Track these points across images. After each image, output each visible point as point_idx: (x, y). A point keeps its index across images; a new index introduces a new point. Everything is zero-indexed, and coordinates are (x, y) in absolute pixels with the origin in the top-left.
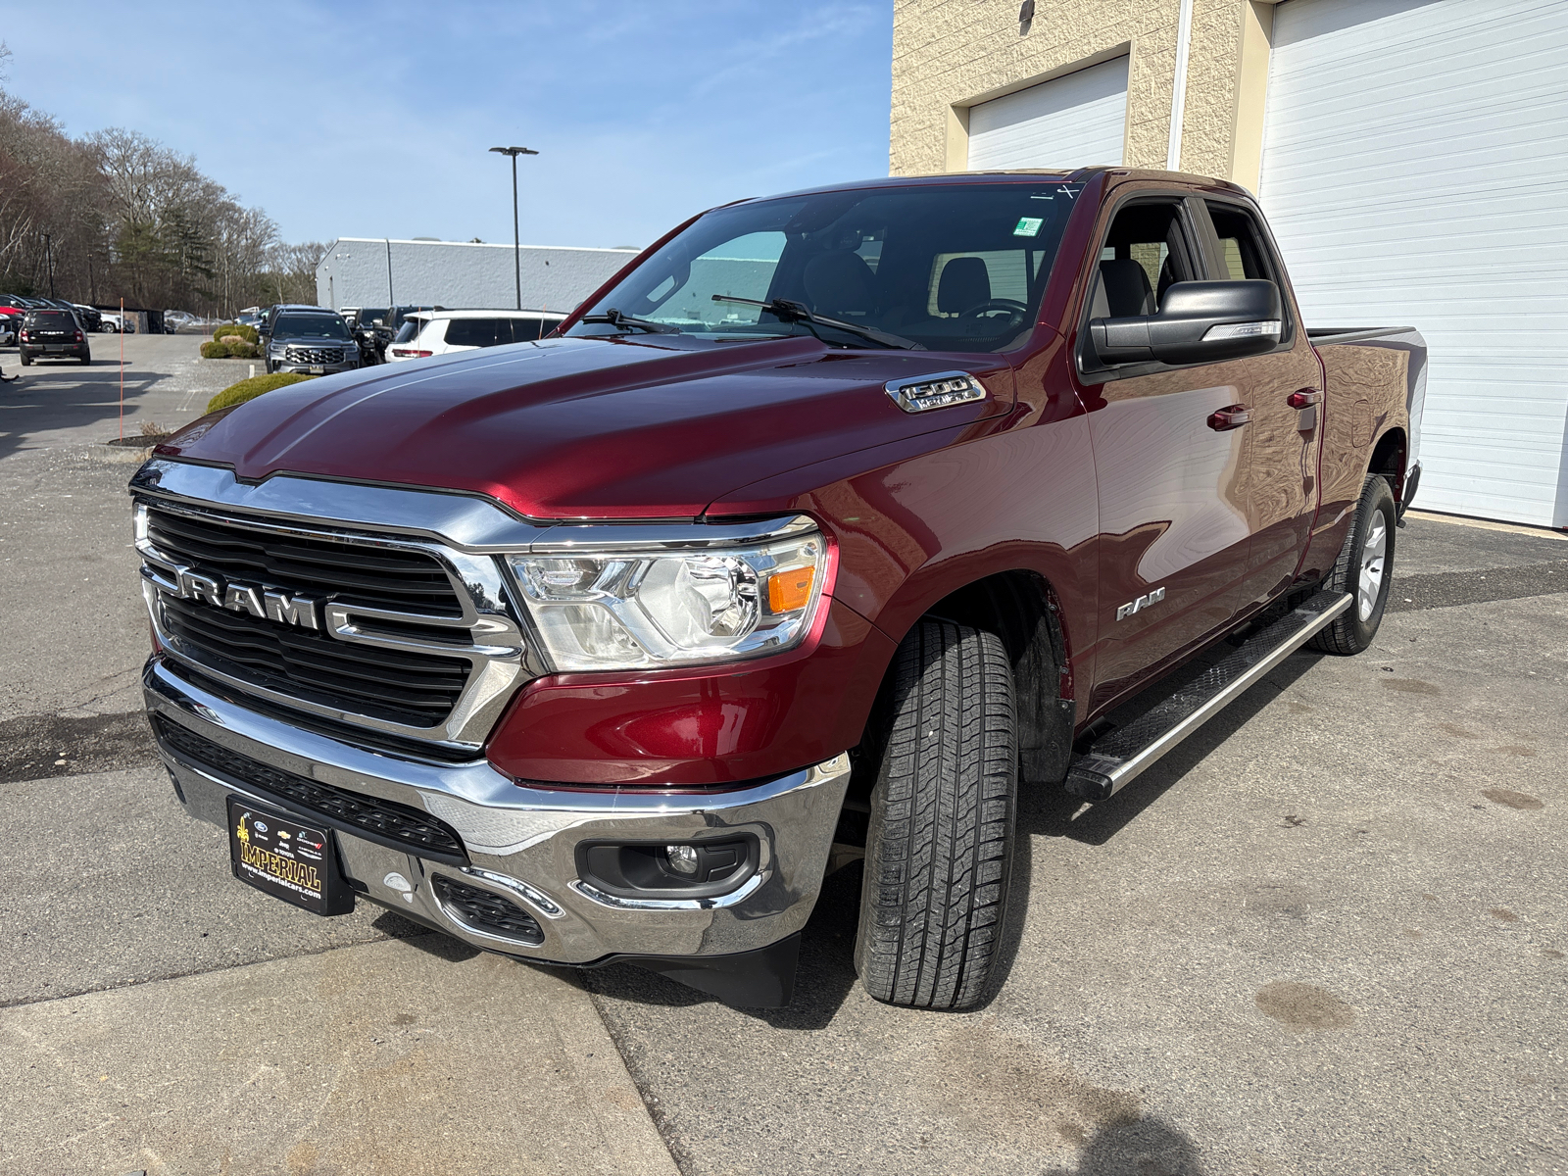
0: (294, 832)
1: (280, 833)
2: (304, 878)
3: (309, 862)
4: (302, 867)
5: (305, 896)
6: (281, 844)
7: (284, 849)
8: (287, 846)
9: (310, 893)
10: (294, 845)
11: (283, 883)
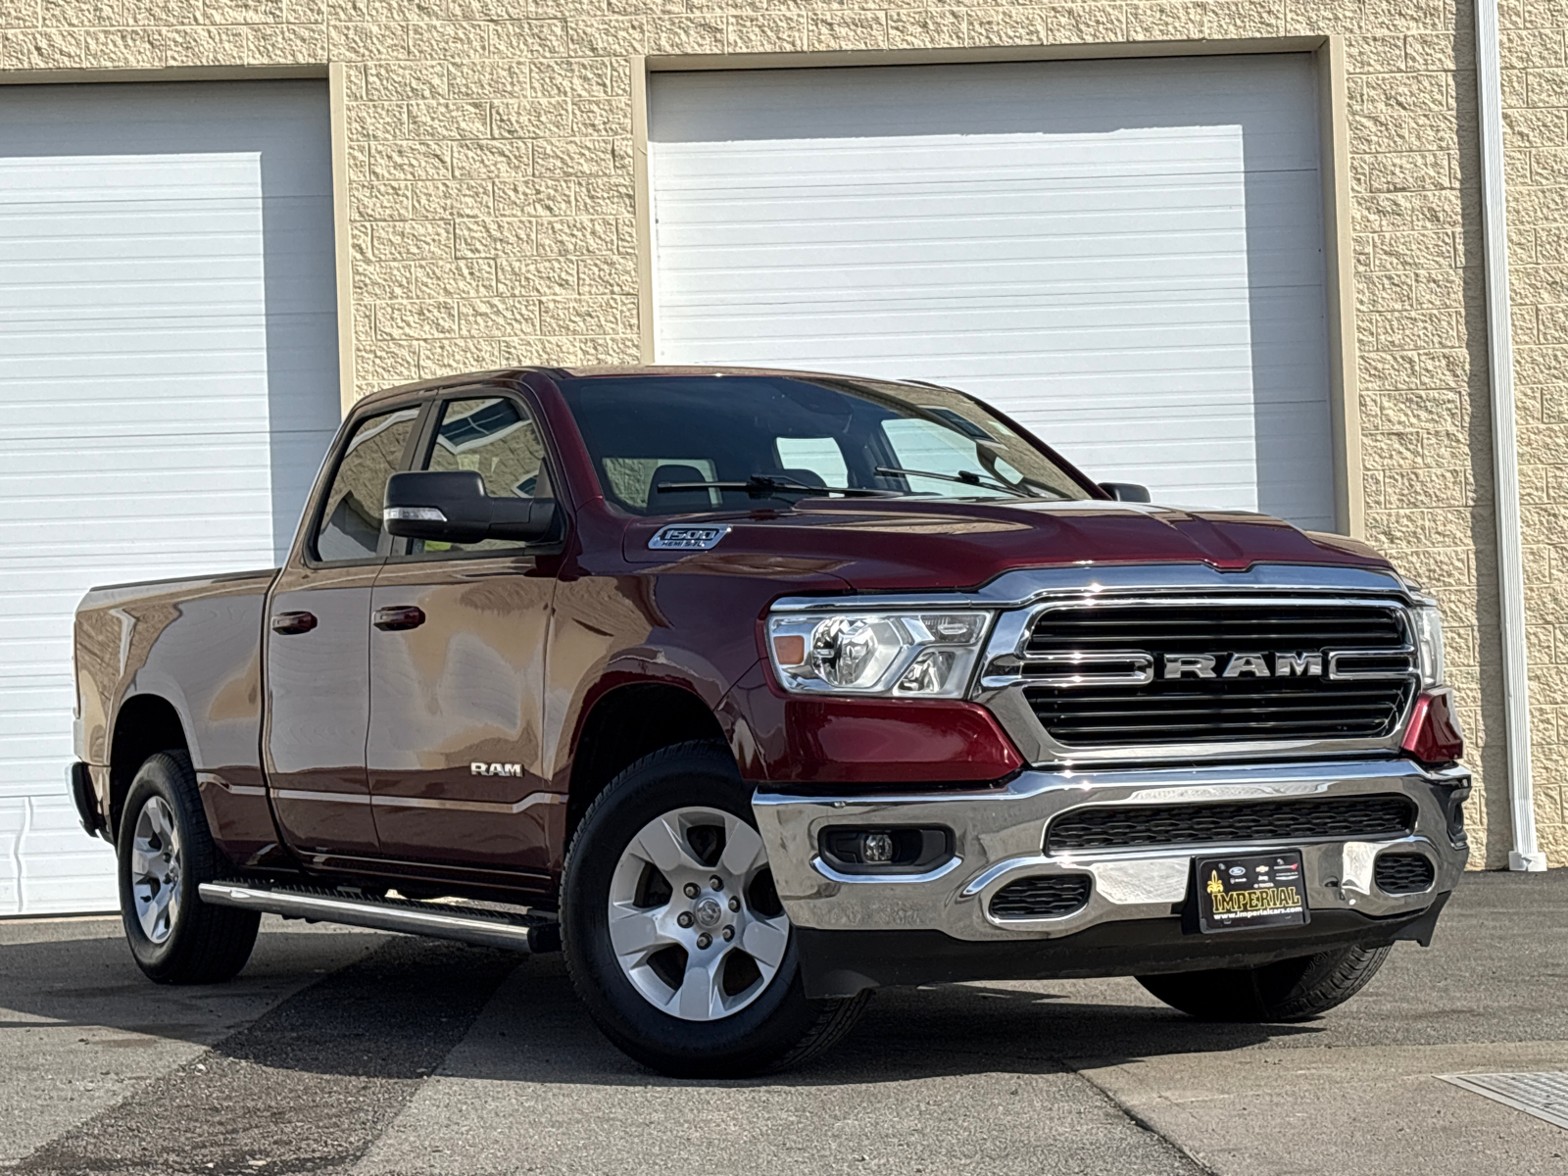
0: (1272, 863)
1: (1258, 869)
2: (1285, 899)
3: (1287, 884)
4: (1282, 891)
5: (1288, 914)
7: (1264, 882)
8: (1266, 878)
9: (1293, 910)
10: (1272, 875)
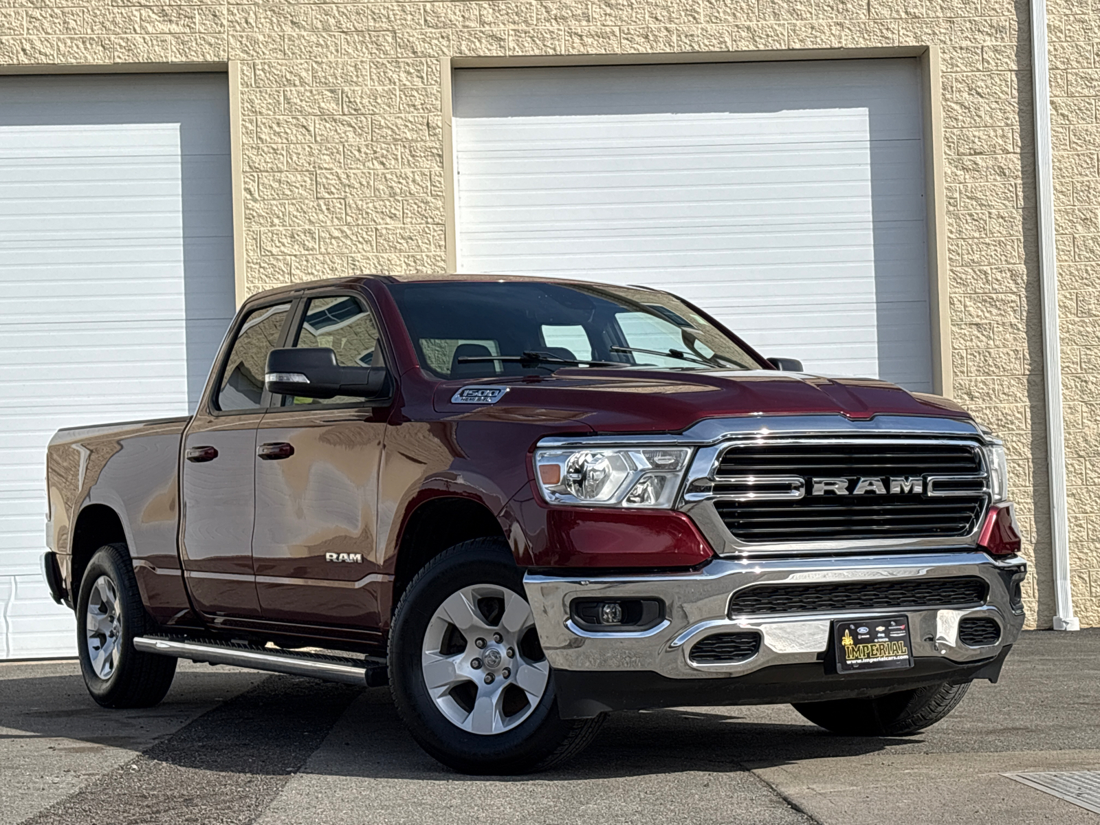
0: (887, 625)
1: (878, 629)
2: (896, 650)
3: (898, 639)
4: (894, 644)
5: (898, 660)
6: (879, 635)
7: (881, 638)
8: (883, 635)
9: (902, 657)
10: (887, 633)
11: (882, 659)
